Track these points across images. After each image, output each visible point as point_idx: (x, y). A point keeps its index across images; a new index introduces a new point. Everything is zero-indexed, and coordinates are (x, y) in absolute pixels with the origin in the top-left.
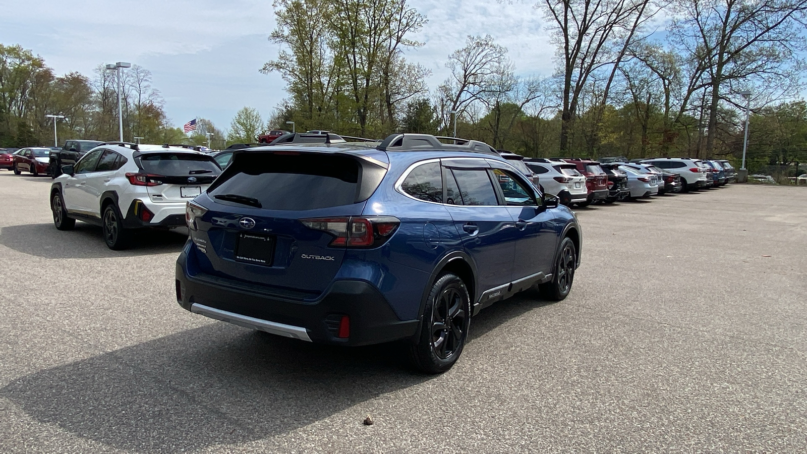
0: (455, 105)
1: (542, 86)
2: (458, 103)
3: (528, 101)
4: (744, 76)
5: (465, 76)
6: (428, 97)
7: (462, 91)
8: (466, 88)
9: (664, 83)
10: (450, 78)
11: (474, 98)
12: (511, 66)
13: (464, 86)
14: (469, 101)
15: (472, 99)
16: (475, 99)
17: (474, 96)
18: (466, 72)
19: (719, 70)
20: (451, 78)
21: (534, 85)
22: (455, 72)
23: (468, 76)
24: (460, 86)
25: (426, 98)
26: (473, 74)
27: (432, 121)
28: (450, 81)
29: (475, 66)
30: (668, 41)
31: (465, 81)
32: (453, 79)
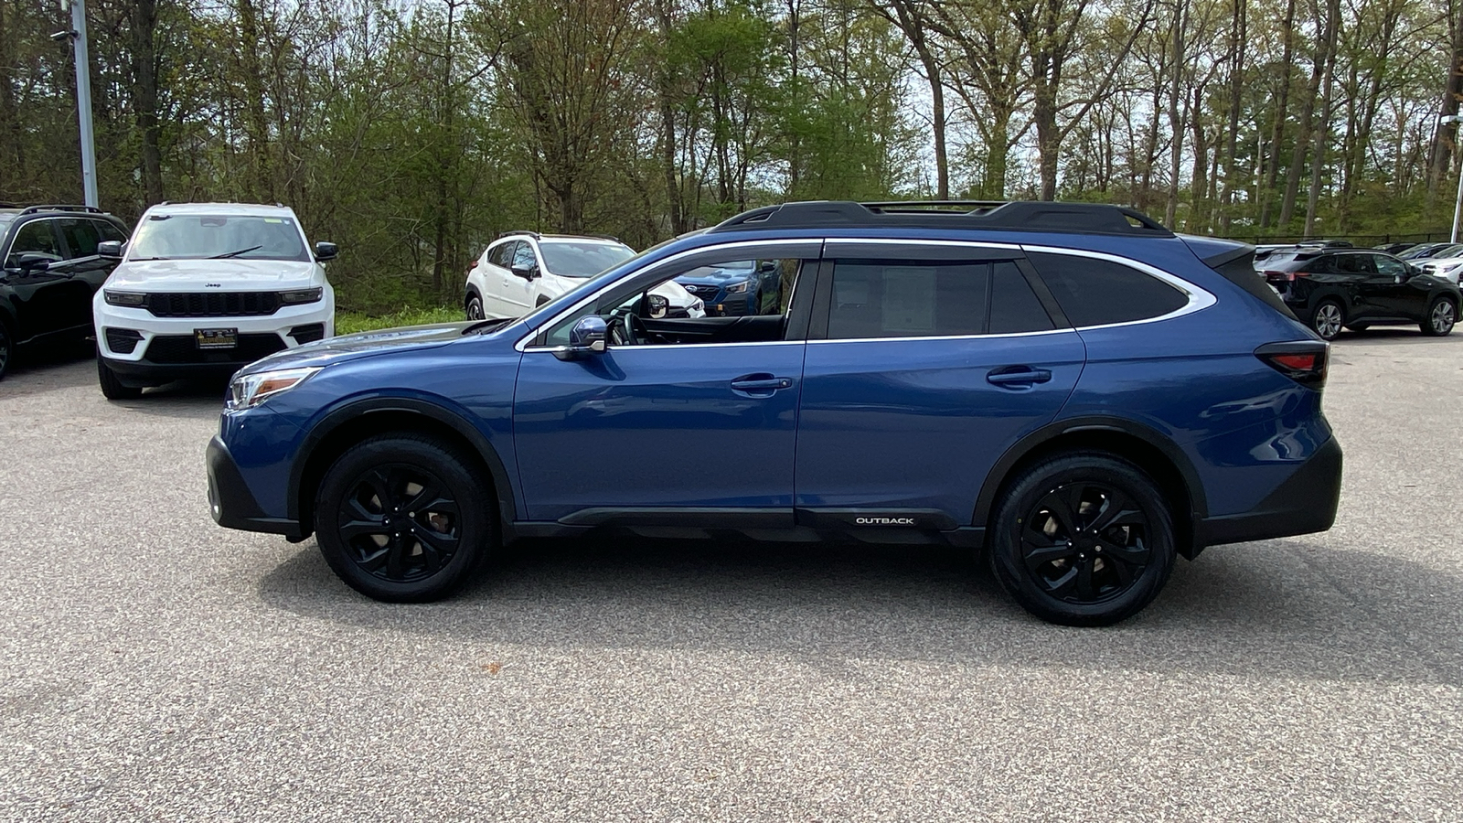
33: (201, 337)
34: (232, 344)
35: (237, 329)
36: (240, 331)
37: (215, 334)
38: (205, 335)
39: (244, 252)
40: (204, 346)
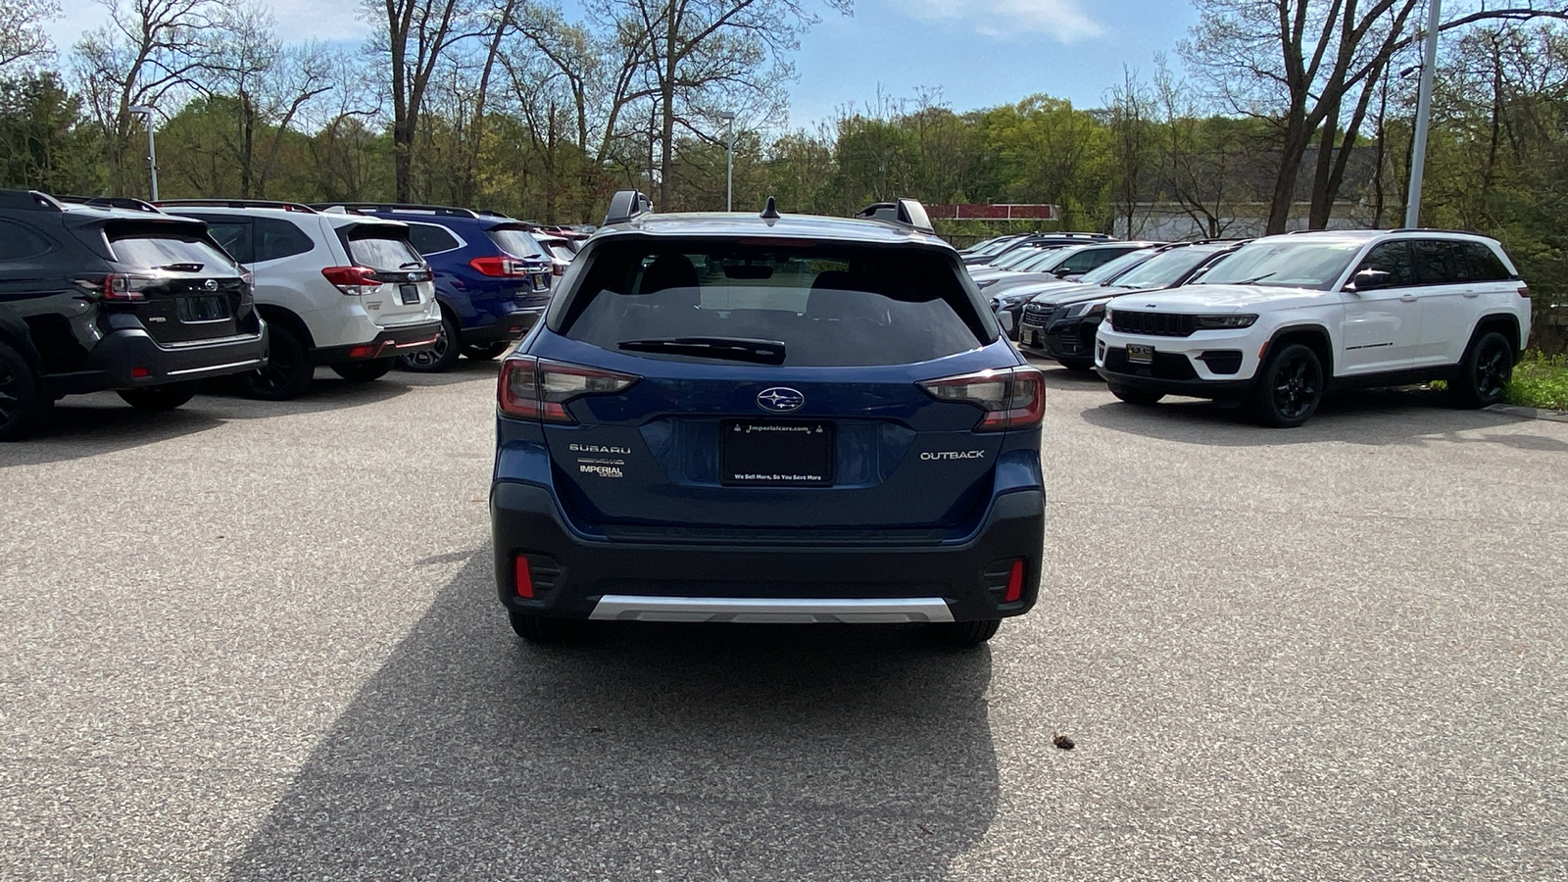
0: (127, 92)
1: (337, 66)
2: (136, 90)
3: (306, 97)
4: (698, 84)
5: (146, 27)
6: (56, 67)
7: (141, 61)
8: (150, 55)
9: (573, 84)
10: (106, 28)
11: (174, 79)
12: (266, 15)
13: (145, 50)
14: (163, 85)
15: (169, 82)
16: (178, 82)
17: (174, 75)
18: (146, 16)
19: (671, 69)
20: (110, 27)
21: (318, 62)
22: (118, 14)
23: (153, 27)
24: (137, 50)
25: (50, 70)
26: (166, 25)
27: (73, 128)
28: (108, 35)
29: (169, 5)
30: (586, 5)
31: (147, 39)
32: (115, 30)
33: (1130, 351)
34: (1148, 361)
35: (1154, 347)
36: (1156, 349)
37: (1139, 349)
38: (1132, 349)
39: (1262, 278)
40: (1133, 360)
